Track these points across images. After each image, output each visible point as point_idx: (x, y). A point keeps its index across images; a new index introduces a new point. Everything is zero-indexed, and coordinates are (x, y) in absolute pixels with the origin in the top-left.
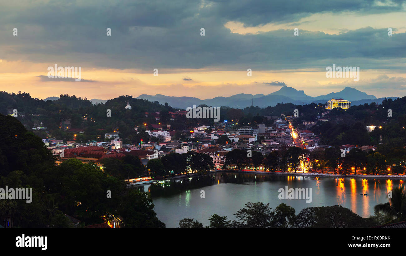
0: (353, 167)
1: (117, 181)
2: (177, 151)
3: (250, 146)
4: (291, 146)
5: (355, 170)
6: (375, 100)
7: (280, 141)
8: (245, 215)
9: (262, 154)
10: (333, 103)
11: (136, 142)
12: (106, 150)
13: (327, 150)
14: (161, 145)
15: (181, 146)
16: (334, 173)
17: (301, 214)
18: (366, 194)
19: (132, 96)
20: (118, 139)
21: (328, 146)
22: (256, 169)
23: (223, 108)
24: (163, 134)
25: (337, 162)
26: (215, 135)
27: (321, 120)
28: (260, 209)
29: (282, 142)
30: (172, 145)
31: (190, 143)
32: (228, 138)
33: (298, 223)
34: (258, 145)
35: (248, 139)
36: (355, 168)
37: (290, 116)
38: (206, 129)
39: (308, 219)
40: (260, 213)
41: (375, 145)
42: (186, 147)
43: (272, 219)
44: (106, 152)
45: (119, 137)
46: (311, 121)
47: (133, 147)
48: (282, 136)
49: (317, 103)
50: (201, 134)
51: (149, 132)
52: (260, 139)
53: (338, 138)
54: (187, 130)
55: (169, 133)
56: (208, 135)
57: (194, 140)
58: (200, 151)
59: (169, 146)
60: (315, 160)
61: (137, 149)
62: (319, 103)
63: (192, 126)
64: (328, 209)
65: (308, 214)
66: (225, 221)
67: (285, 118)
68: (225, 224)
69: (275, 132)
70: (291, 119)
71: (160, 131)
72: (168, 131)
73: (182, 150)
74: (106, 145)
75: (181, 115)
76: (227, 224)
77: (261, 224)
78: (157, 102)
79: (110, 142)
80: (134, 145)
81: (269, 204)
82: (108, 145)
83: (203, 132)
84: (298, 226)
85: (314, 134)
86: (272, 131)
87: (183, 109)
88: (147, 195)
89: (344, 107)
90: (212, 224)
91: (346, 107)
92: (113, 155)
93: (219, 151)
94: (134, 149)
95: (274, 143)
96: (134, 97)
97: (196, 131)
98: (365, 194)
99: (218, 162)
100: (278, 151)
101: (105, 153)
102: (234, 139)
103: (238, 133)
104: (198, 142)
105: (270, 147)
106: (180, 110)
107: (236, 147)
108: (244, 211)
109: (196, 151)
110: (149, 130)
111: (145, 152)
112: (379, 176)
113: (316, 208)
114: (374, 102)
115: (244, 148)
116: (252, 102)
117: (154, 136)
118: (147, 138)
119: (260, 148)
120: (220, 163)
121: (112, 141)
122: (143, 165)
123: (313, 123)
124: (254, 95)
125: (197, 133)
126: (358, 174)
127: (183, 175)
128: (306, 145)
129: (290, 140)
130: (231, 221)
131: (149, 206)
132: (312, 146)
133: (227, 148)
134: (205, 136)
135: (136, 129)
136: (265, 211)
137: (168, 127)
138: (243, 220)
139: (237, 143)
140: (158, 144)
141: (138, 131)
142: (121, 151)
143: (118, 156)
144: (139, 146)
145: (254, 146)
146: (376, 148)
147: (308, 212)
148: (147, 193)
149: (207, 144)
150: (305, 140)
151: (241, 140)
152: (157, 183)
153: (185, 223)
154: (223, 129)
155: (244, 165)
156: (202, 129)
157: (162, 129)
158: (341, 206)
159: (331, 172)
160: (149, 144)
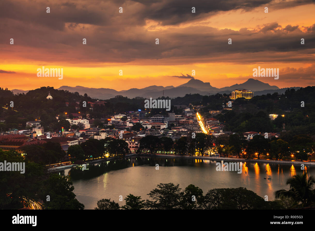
0: (257, 152)
1: (39, 166)
2: (96, 137)
3: (161, 132)
4: (198, 132)
5: (259, 155)
6: (277, 90)
7: (188, 128)
8: (157, 195)
9: (172, 139)
10: (237, 94)
11: (57, 129)
12: (27, 138)
13: (232, 136)
14: (81, 132)
15: (100, 132)
16: (238, 157)
17: (208, 194)
18: (270, 179)
19: (53, 87)
20: (40, 127)
21: (233, 133)
22: (167, 153)
23: (138, 99)
24: (83, 122)
25: (241, 148)
26: (130, 123)
27: (225, 109)
28: (171, 189)
29: (190, 129)
30: (91, 132)
31: (108, 130)
32: (142, 126)
33: (205, 203)
34: (168, 132)
35: (160, 126)
36: (258, 153)
37: (197, 105)
38: (122, 117)
39: (214, 200)
40: (171, 193)
41: (277, 132)
42: (104, 133)
43: (181, 199)
44: (28, 140)
45: (40, 125)
46: (216, 110)
47: (54, 134)
48: (190, 123)
49: (222, 94)
50: (117, 122)
51: (69, 120)
52: (171, 126)
53: (241, 125)
54: (104, 118)
55: (88, 121)
56: (124, 123)
57: (111, 127)
58: (116, 137)
59: (88, 133)
60: (220, 145)
61: (58, 136)
62: (224, 94)
63: (109, 115)
64: (233, 190)
65: (215, 194)
66: (139, 201)
67: (193, 107)
68: (139, 203)
69: (184, 120)
70: (199, 108)
71: (80, 119)
72: (87, 119)
73: (100, 136)
74: (28, 133)
75: (99, 105)
76: (141, 203)
77: (171, 203)
78: (77, 93)
79: (32, 129)
80: (55, 133)
81: (179, 184)
82: (29, 133)
83: (119, 120)
84: (206, 205)
85: (219, 122)
86: (181, 119)
87: (101, 99)
88: (67, 178)
89: (247, 97)
90: (128, 204)
91: (249, 97)
92: (34, 142)
93: (134, 137)
94: (55, 136)
95: (183, 130)
96: (55, 88)
97: (113, 119)
98: (268, 179)
99: (133, 147)
100: (186, 137)
101: (26, 140)
102: (147, 126)
103: (151, 121)
104: (114, 129)
105: (180, 133)
106: (98, 101)
107: (149, 134)
108: (156, 191)
109: (113, 137)
110: (69, 119)
111: (65, 139)
112: (282, 161)
113: (222, 189)
114: (276, 92)
115: (156, 134)
116: (163, 93)
117: (74, 123)
118: (67, 126)
119: (170, 135)
120: (135, 148)
121: (34, 129)
122: (64, 151)
123: (218, 111)
124: (164, 87)
125: (114, 121)
126: (262, 159)
127: (101, 159)
128: (212, 132)
129: (197, 127)
130: (144, 200)
131: (69, 188)
132: (217, 133)
133: (140, 134)
134: (121, 124)
135: (57, 118)
136: (175, 191)
137: (87, 115)
138: (156, 200)
139: (150, 130)
140: (78, 131)
141: (59, 119)
142: (43, 138)
143: (39, 143)
144: (60, 133)
145: (165, 133)
146: (279, 135)
147: (215, 193)
148: (67, 176)
149: (123, 131)
150: (211, 127)
151: (153, 127)
152: (77, 167)
153: (102, 203)
154: (137, 118)
155: (156, 149)
156: (118, 117)
157: (81, 117)
158: (245, 189)
159: (235, 157)
160: (69, 131)
